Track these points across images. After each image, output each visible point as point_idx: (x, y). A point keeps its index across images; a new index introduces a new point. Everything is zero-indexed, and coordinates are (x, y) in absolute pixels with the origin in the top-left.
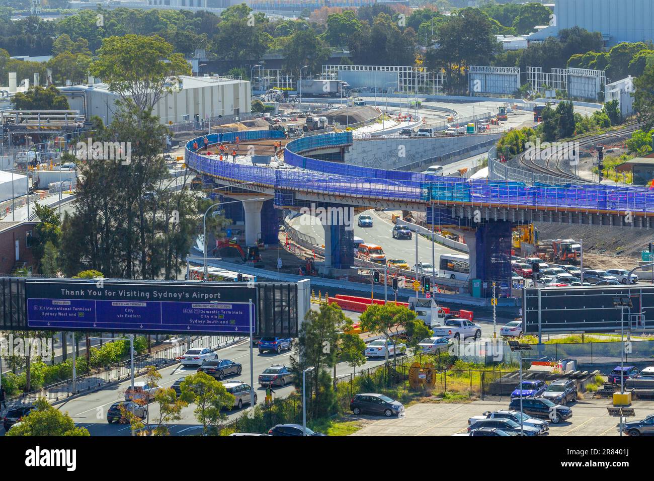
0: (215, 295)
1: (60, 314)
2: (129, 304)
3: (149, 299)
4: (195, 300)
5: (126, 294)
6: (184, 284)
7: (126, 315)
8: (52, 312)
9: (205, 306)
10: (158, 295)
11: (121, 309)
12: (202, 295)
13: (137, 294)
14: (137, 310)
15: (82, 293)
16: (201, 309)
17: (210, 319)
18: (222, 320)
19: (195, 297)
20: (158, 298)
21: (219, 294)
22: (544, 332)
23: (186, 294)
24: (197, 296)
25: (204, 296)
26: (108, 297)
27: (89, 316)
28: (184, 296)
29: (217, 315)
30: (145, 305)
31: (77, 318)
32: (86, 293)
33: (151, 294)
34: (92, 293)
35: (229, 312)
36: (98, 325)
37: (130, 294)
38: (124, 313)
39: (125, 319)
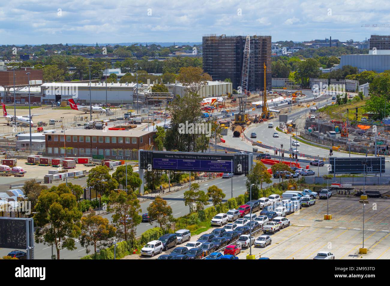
0: (219, 158)
1: (165, 164)
2: (189, 161)
4: (212, 160)
5: (188, 157)
8: (162, 163)
9: (216, 162)
11: (186, 163)
13: (192, 157)
14: (192, 163)
15: (173, 157)
16: (214, 163)
17: (217, 167)
18: (222, 167)
20: (199, 159)
21: (221, 158)
22: (336, 173)
24: (213, 158)
25: (215, 158)
26: (182, 158)
27: (175, 165)
28: (208, 158)
29: (220, 165)
30: (195, 161)
31: (171, 166)
32: (174, 157)
33: (197, 157)
34: (176, 156)
35: (224, 164)
36: (178, 168)
37: (190, 157)
38: (187, 164)
39: (188, 166)
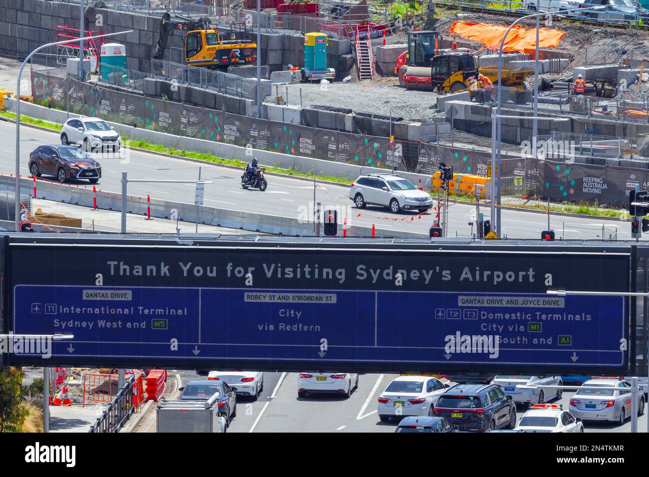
0: (521, 274)
1: (101, 323)
2: (291, 297)
3: (344, 286)
4: (468, 286)
5: (283, 273)
6: (437, 247)
7: (282, 326)
9: (493, 301)
10: (369, 274)
11: (269, 311)
12: (486, 273)
13: (312, 273)
14: (310, 312)
15: (164, 270)
16: (484, 309)
18: (538, 336)
19: (466, 279)
20: (368, 283)
21: (531, 273)
23: (444, 273)
24: (474, 276)
25: (491, 277)
27: (182, 329)
28: (437, 277)
29: (524, 323)
30: (334, 299)
31: (148, 334)
32: (175, 271)
33: (351, 274)
34: (190, 271)
35: (557, 316)
36: (204, 351)
37: (295, 272)
38: (276, 321)
39: (279, 336)
